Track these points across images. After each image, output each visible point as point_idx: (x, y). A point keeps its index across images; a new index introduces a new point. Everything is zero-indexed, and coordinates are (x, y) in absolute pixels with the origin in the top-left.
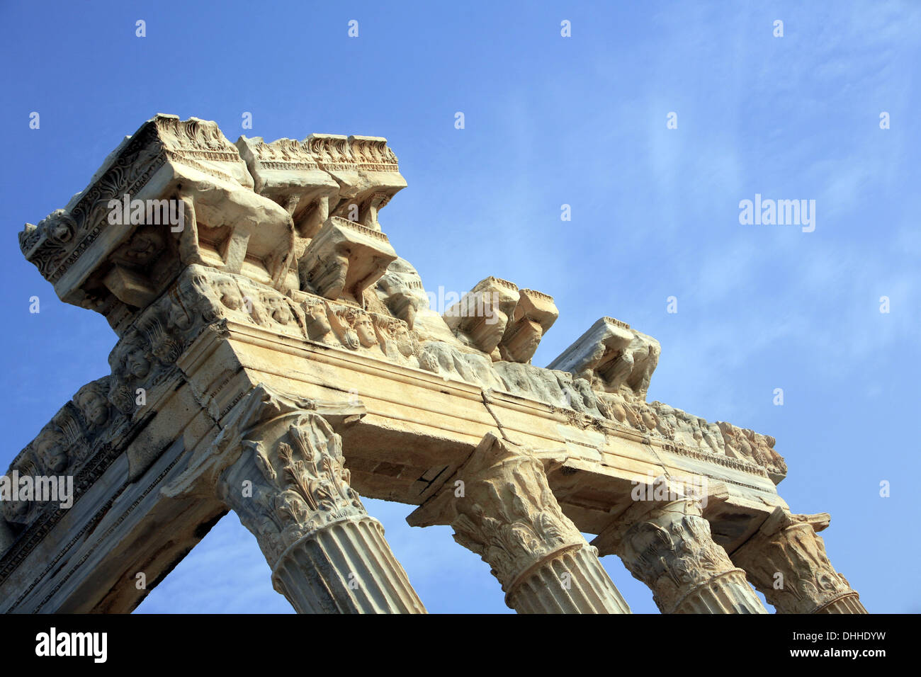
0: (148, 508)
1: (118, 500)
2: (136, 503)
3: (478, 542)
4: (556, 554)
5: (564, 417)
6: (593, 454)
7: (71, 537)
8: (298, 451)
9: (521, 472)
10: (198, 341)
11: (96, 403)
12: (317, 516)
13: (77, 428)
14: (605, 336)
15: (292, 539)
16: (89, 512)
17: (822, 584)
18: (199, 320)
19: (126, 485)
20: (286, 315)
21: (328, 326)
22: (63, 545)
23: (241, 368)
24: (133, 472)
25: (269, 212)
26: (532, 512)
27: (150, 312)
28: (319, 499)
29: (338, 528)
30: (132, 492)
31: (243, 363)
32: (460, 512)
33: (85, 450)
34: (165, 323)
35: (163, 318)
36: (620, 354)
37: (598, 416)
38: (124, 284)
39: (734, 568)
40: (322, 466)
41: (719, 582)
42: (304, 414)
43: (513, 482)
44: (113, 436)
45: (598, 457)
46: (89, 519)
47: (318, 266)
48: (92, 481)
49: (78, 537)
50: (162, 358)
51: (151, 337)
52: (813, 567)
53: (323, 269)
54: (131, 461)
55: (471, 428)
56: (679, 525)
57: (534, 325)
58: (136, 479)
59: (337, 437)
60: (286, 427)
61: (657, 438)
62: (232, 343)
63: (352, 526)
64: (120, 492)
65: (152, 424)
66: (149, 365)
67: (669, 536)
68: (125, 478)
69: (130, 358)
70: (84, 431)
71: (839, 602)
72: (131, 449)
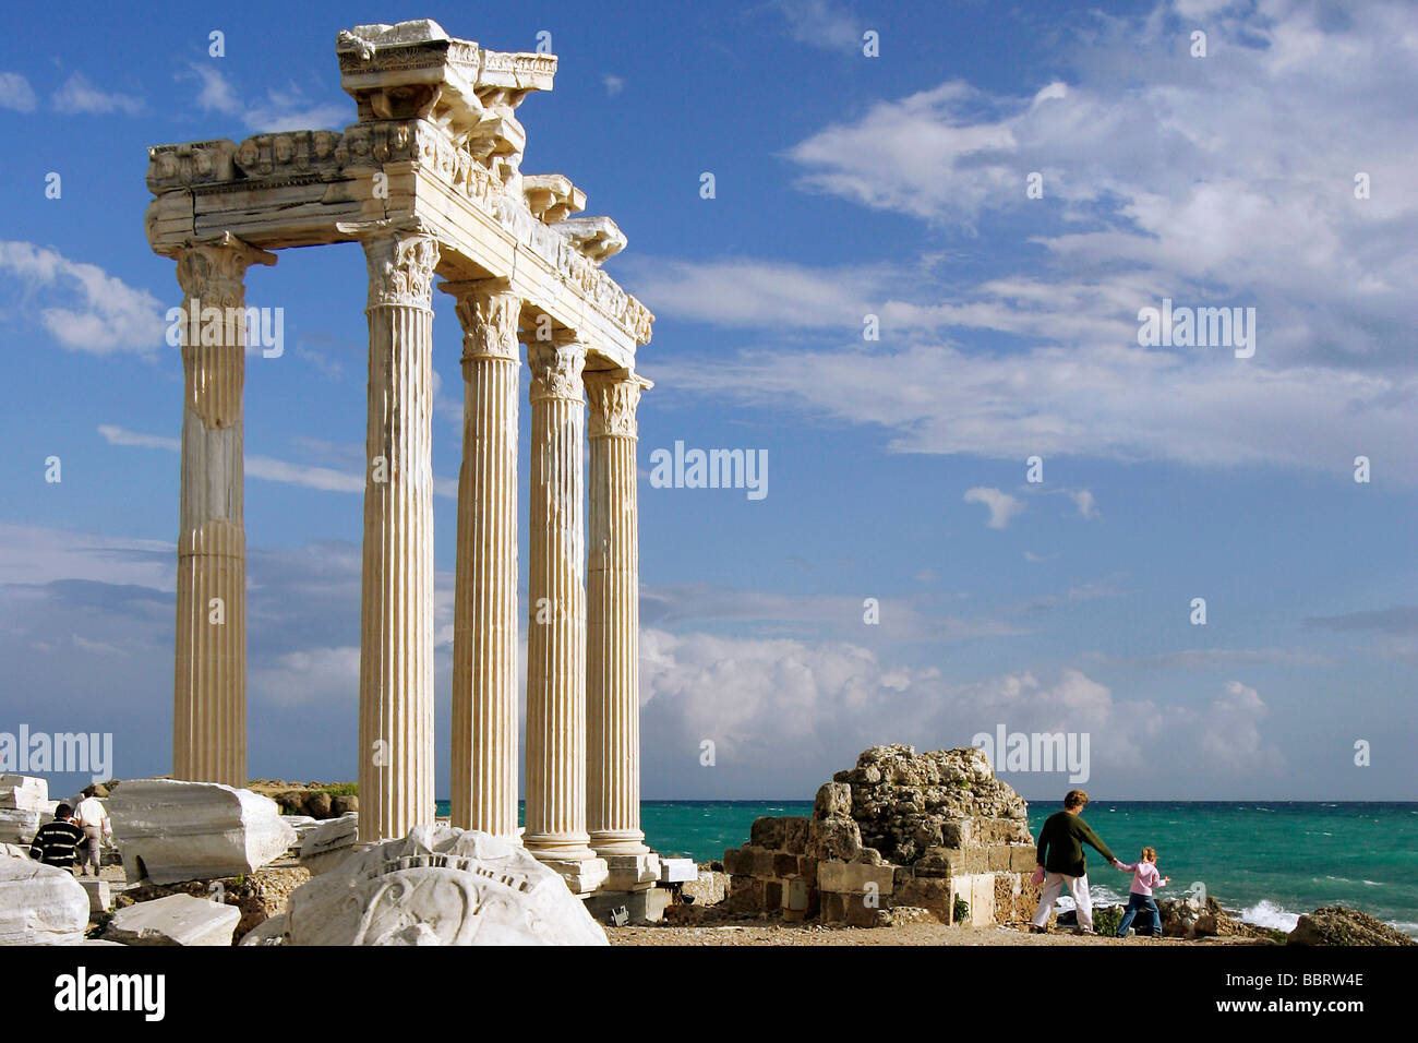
0: (324, 222)
1: (308, 205)
2: (317, 215)
3: (465, 320)
4: (502, 358)
5: (549, 270)
6: (550, 297)
7: (271, 203)
8: (417, 256)
9: (510, 303)
10: (400, 164)
11: (326, 147)
12: (408, 297)
13: (307, 150)
14: (600, 229)
15: (390, 300)
16: (289, 198)
17: (624, 422)
18: (408, 153)
19: (318, 201)
20: (449, 167)
21: (465, 179)
22: (262, 204)
23: (414, 195)
24: (325, 199)
25: (475, 109)
26: (502, 327)
27: (385, 127)
28: (413, 287)
29: (415, 310)
30: (319, 208)
31: (417, 193)
32: (467, 300)
33: (305, 165)
34: (389, 139)
35: (390, 135)
36: (602, 240)
37: (567, 275)
38: (382, 106)
39: (581, 399)
40: (424, 270)
41: (569, 402)
42: (431, 237)
43: (503, 305)
44: (327, 172)
45: (552, 300)
46: (286, 202)
47: (479, 138)
48: (299, 184)
49: (274, 206)
50: (377, 156)
51: (377, 141)
52: (624, 409)
53: (481, 142)
54: (330, 192)
55: (500, 263)
56: (570, 358)
57: (566, 210)
58: (325, 204)
59: (439, 254)
60: (420, 240)
61: (590, 297)
62: (418, 177)
63: (421, 312)
64: (312, 202)
65: (351, 183)
66: (367, 152)
67: (560, 361)
68: (318, 198)
69: (360, 142)
70: (310, 154)
71: (625, 440)
72: (331, 186)
